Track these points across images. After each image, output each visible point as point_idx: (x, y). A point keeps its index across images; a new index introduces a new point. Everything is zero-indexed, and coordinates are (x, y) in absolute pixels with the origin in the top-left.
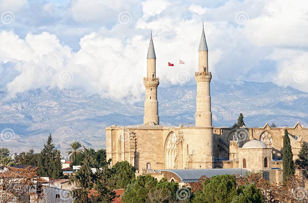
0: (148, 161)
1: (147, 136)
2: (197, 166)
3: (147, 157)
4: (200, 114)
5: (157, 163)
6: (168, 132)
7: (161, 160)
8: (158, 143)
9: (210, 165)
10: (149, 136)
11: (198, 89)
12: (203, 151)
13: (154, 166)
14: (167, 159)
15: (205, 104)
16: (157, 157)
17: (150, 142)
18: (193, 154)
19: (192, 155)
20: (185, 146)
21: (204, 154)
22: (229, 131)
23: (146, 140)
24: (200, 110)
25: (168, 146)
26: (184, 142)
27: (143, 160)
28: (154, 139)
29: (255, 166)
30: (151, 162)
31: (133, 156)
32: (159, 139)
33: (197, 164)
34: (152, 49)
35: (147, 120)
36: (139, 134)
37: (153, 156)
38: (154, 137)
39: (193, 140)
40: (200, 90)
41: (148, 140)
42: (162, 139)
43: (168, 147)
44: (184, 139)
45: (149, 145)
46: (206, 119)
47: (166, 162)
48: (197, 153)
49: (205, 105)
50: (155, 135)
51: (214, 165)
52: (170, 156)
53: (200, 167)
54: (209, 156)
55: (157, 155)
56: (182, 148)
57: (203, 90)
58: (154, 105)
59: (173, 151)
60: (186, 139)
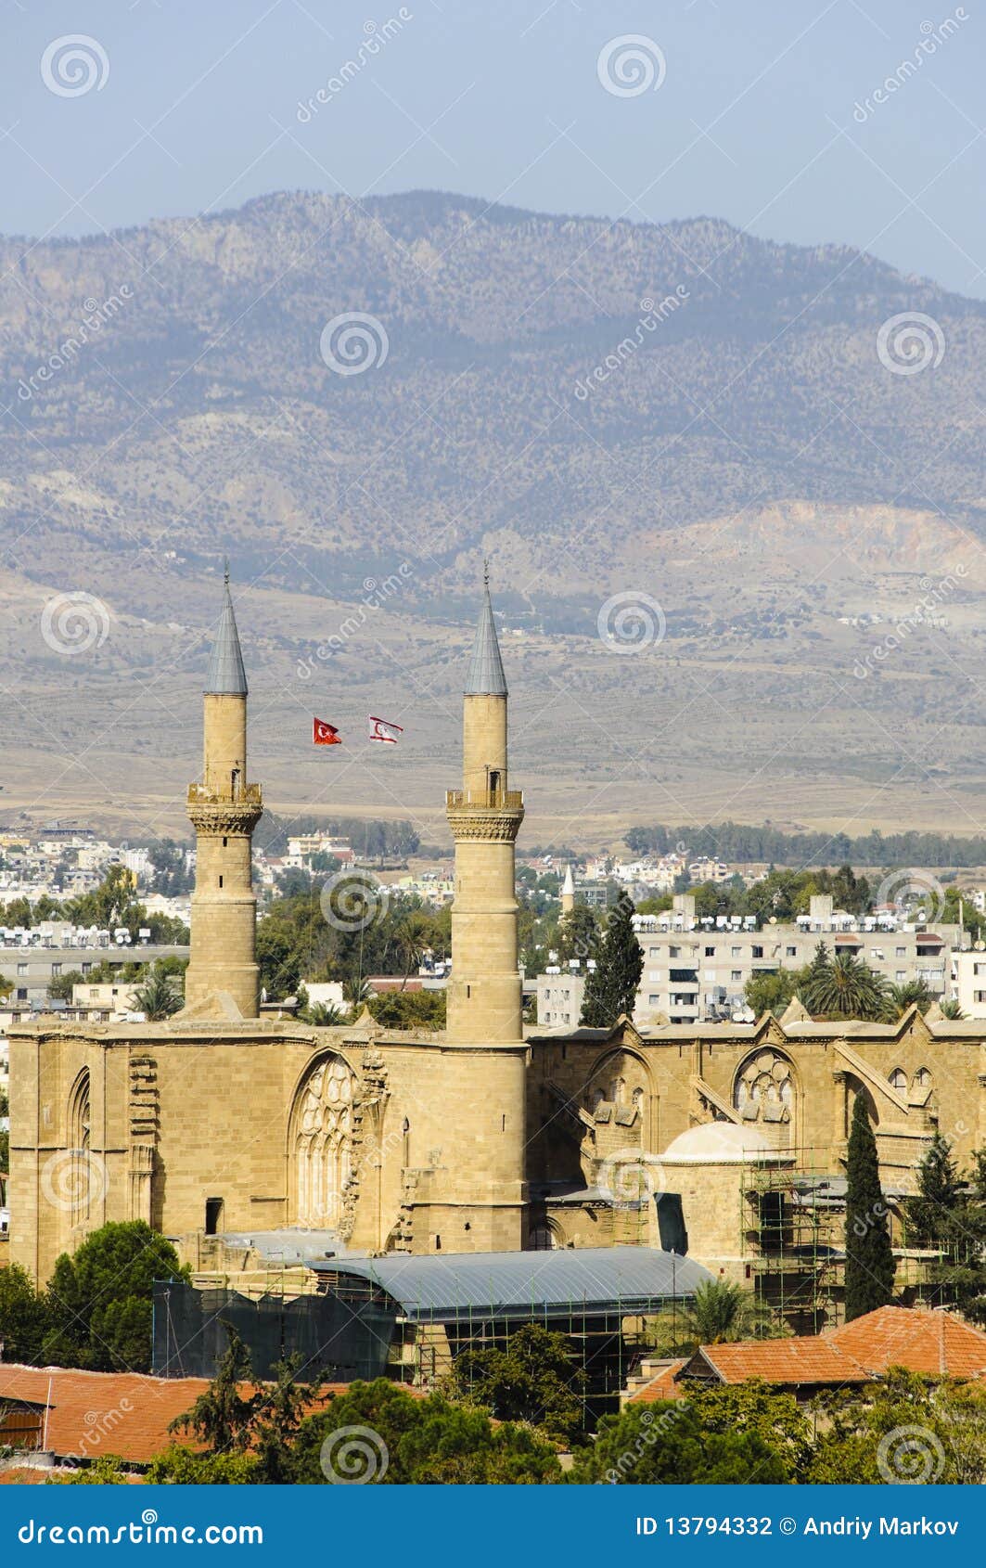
0: (214, 1190)
1: (209, 1072)
2: (449, 1223)
3: (210, 1172)
4: (471, 984)
5: (255, 1200)
6: (308, 1054)
7: (271, 1184)
8: (258, 1104)
9: (513, 1218)
10: (221, 1071)
11: (461, 868)
12: (483, 1158)
13: (239, 1214)
14: (301, 1179)
15: (489, 940)
16: (254, 1170)
17: (222, 1099)
18: (434, 1167)
19: (428, 1173)
20: (392, 1123)
21: (485, 1169)
22: (593, 1053)
23: (205, 1092)
24: (469, 967)
25: (308, 1116)
26: (389, 1107)
27: (189, 1186)
28: (241, 1084)
29: (723, 1240)
30: (226, 1193)
31: (147, 1167)
32: (265, 1084)
33: (455, 1213)
34: (229, 648)
35: (205, 986)
36: (173, 1064)
37: (236, 1164)
38: (243, 1077)
39: (433, 1102)
40: (469, 873)
41: (213, 1092)
42: (280, 1084)
43: (307, 1123)
44: (389, 1095)
45: (218, 1114)
46: (496, 1007)
47: (296, 1191)
48: (451, 1165)
49: (492, 945)
50: (245, 1064)
51: (527, 1220)
52: (315, 1167)
53: (468, 1227)
54: (505, 1176)
55: (257, 1162)
56: (379, 1134)
57: (484, 873)
58: (240, 916)
59: (332, 1145)
60: (398, 1096)
